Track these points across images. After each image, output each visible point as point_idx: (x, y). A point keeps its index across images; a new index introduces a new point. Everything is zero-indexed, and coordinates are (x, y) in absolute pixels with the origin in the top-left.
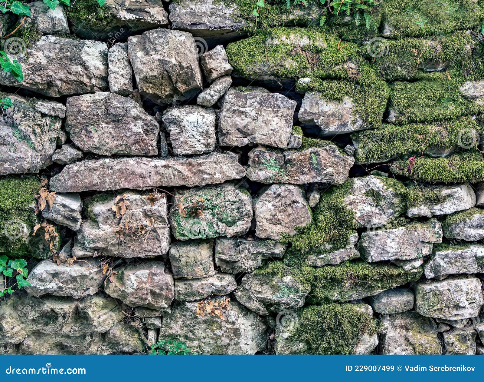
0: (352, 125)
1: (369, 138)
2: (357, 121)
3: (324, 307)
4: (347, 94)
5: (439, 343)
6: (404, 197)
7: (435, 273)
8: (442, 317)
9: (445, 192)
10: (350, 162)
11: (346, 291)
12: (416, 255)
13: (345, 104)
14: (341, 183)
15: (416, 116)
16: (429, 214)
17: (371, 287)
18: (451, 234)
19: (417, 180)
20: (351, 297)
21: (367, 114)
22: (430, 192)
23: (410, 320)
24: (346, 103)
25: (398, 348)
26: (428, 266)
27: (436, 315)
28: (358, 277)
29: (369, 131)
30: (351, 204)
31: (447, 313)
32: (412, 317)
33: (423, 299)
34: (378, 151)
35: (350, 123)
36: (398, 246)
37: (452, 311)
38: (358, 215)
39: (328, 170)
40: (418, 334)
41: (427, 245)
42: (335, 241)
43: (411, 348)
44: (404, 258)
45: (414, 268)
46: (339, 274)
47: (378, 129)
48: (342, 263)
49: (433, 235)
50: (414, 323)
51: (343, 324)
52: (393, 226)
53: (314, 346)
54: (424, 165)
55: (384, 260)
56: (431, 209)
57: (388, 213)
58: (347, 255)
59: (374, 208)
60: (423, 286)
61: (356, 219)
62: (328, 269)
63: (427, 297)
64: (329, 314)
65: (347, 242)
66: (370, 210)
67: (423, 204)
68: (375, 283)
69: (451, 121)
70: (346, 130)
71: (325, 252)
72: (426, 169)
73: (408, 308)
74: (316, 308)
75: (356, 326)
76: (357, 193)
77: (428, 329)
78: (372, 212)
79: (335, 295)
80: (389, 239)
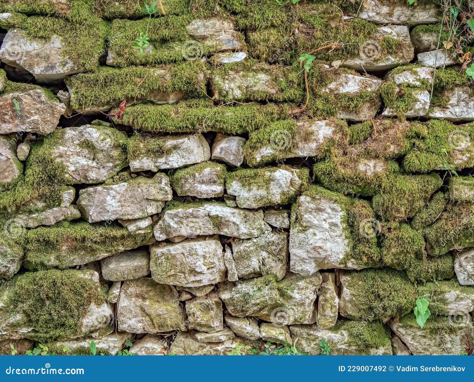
0: (62, 67)
1: (82, 82)
2: (67, 63)
3: (40, 273)
4: (55, 32)
5: (180, 313)
6: (124, 149)
7: (167, 235)
8: (178, 283)
9: (170, 143)
10: (59, 108)
11: (64, 255)
12: (141, 214)
13: (53, 43)
14: (49, 132)
15: (135, 57)
16: (153, 167)
17: (93, 251)
18: (183, 191)
19: (137, 129)
20: (72, 262)
21: (79, 54)
22: (153, 143)
23: (147, 287)
24: (55, 42)
25: (134, 320)
26: (157, 226)
27: (171, 282)
28: (76, 239)
29: (82, 75)
30: (61, 156)
31: (183, 279)
32: (149, 285)
33: (156, 263)
34: (92, 97)
35: (58, 64)
36: (119, 204)
37: (188, 278)
38: (72, 168)
39: (32, 118)
40: (156, 303)
41: (152, 203)
42: (47, 198)
43: (148, 318)
44: (126, 218)
45: (140, 229)
46: (52, 236)
47: (92, 72)
48: (58, 224)
49: (158, 191)
50: (151, 291)
51: (63, 292)
52: (114, 182)
53: (33, 317)
54: (145, 113)
55: (103, 219)
56: (155, 163)
57: (108, 167)
58: (62, 215)
59: (91, 161)
60: (155, 250)
61: (68, 173)
62: (41, 230)
63: (160, 261)
64: (45, 281)
65: (61, 200)
66: (85, 163)
67: (145, 156)
68: (98, 246)
69: (176, 64)
70: (54, 72)
71: (37, 211)
72: (146, 116)
73: (140, 274)
74: (31, 275)
75: (81, 295)
76: (69, 144)
77: (168, 298)
78: (88, 166)
79: (52, 259)
80: (109, 196)
